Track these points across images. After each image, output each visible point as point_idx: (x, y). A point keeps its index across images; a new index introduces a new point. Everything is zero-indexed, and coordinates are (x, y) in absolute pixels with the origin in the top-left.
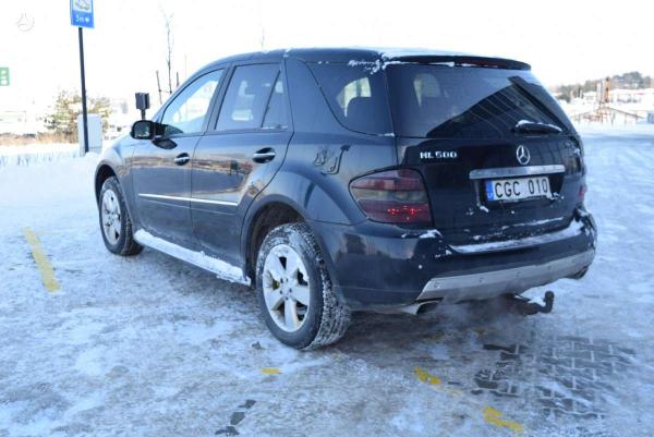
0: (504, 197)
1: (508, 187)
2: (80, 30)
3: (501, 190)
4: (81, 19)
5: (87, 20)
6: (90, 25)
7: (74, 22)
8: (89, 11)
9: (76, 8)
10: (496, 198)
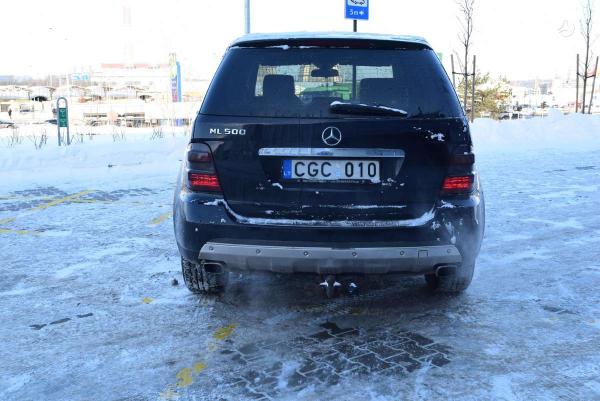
0: (306, 176)
1: (313, 167)
2: (355, 22)
3: (302, 169)
4: (356, 13)
5: (362, 13)
6: (365, 17)
7: (348, 15)
8: (364, 5)
9: (350, 4)
10: (294, 176)
